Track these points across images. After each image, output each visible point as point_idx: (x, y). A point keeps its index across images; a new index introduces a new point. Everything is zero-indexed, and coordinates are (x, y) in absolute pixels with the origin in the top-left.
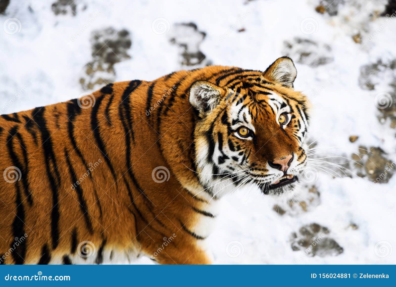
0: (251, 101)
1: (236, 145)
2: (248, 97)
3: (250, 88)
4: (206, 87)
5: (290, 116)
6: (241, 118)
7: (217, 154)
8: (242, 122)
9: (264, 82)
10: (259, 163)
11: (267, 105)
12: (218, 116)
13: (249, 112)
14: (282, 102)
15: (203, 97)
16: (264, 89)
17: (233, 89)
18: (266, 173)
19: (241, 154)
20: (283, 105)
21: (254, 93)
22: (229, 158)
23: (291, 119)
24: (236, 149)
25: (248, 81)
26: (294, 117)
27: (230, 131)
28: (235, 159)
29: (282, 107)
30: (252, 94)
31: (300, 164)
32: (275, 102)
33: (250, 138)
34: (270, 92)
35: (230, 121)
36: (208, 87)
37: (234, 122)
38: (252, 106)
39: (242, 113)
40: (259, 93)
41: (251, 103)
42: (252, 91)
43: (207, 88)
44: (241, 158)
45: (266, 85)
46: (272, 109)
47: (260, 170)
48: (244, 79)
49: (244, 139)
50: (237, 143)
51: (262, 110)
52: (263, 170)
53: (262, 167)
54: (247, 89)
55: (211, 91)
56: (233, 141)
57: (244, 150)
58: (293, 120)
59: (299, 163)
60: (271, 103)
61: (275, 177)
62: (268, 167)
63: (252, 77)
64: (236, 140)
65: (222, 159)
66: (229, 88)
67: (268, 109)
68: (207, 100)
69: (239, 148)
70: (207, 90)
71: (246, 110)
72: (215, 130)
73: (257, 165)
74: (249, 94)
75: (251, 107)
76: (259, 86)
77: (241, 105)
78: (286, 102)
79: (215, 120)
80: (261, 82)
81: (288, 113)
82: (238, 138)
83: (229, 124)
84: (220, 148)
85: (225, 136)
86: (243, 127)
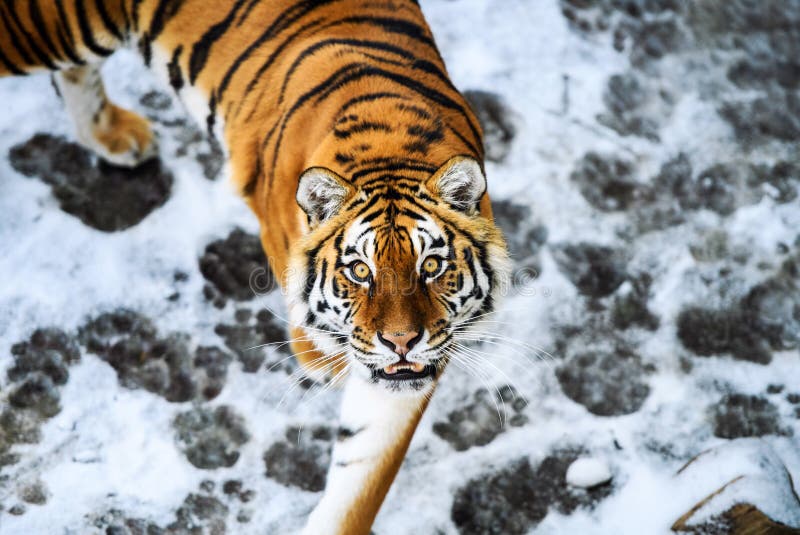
0: (386, 223)
1: (342, 289)
2: (384, 215)
3: (395, 202)
4: (326, 180)
9: (423, 196)
10: (364, 329)
11: (407, 238)
12: (333, 234)
14: (436, 237)
15: (319, 194)
16: (417, 208)
18: (369, 349)
19: (346, 305)
21: (397, 211)
23: (446, 270)
24: (341, 295)
26: (452, 267)
27: (339, 264)
28: (337, 311)
29: (432, 246)
30: (392, 212)
31: (430, 350)
34: (425, 215)
36: (330, 180)
37: (351, 250)
38: (383, 232)
39: (363, 238)
40: (404, 213)
41: (386, 226)
42: (395, 207)
43: (328, 182)
46: (412, 246)
47: (362, 341)
48: (392, 182)
50: (345, 286)
51: (396, 245)
52: (367, 343)
53: (366, 338)
54: (389, 201)
55: (334, 187)
56: (339, 282)
57: (352, 301)
58: (450, 272)
59: (429, 347)
60: (414, 234)
61: (384, 360)
62: (375, 340)
63: (408, 182)
64: (344, 281)
65: (322, 307)
66: (363, 190)
67: (406, 244)
68: (324, 200)
69: (345, 297)
70: (328, 185)
72: (321, 255)
74: (389, 211)
75: (380, 234)
76: (412, 200)
77: (368, 225)
79: (328, 238)
80: (418, 194)
81: (444, 259)
83: (340, 251)
85: (331, 267)
86: (360, 262)
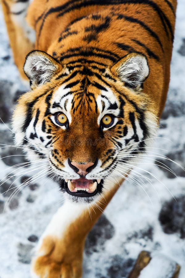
0: (81, 90)
1: (48, 128)
2: (79, 84)
3: (88, 77)
4: (43, 60)
5: (116, 120)
6: (62, 105)
7: (30, 129)
8: (61, 108)
9: (107, 76)
10: (61, 153)
11: (93, 101)
12: (45, 93)
13: (73, 100)
14: (113, 103)
15: (38, 68)
16: (103, 82)
17: (69, 70)
19: (49, 137)
20: (114, 106)
21: (89, 83)
22: (37, 137)
23: (117, 124)
24: (47, 131)
25: (90, 68)
26: (120, 122)
27: (48, 113)
28: (42, 140)
29: (109, 108)
30: (85, 83)
32: (104, 99)
33: (64, 128)
34: (107, 88)
35: (52, 102)
36: (46, 59)
37: (56, 105)
38: (79, 95)
39: (65, 99)
40: (93, 85)
42: (88, 79)
43: (45, 61)
44: (47, 141)
45: (107, 80)
46: (96, 107)
48: (87, 64)
49: (58, 125)
50: (50, 126)
51: (86, 105)
53: (60, 159)
54: (84, 76)
55: (48, 65)
56: (46, 123)
57: (53, 136)
59: (102, 169)
60: (99, 99)
62: (66, 162)
63: (97, 65)
64: (50, 124)
65: (33, 136)
66: (67, 67)
67: (93, 105)
68: (41, 72)
69: (49, 131)
70: (44, 63)
71: (70, 97)
72: (36, 106)
73: (58, 154)
74: (83, 82)
75: (76, 97)
76: (99, 77)
77: (69, 90)
78: (119, 104)
79: (41, 96)
80: (104, 74)
81: (116, 117)
82: (52, 122)
83: (49, 105)
84: (35, 125)
85: (42, 115)
86: (61, 113)
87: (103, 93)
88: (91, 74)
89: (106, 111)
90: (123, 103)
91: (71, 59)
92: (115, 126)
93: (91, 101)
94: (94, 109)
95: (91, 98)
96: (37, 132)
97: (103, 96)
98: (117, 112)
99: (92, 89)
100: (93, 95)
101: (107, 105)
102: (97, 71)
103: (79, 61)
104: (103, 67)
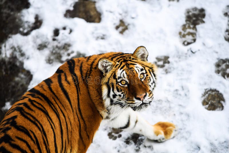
5: (145, 75)
6: (122, 76)
7: (112, 93)
8: (122, 78)
13: (126, 73)
17: (119, 62)
20: (142, 70)
22: (117, 96)
25: (125, 59)
32: (137, 68)
33: (126, 86)
35: (117, 77)
44: (122, 95)
45: (134, 60)
49: (123, 86)
71: (124, 72)
73: (130, 98)
78: (143, 68)
82: (120, 86)
84: (113, 90)
87: (135, 66)
88: (127, 61)
89: (141, 72)
90: (144, 68)
91: (117, 58)
92: (146, 78)
93: (133, 70)
94: (136, 73)
95: (133, 69)
96: (116, 93)
97: (137, 67)
98: (144, 71)
99: (131, 66)
100: (132, 68)
101: (140, 70)
102: (128, 59)
103: (121, 57)
104: (129, 57)
